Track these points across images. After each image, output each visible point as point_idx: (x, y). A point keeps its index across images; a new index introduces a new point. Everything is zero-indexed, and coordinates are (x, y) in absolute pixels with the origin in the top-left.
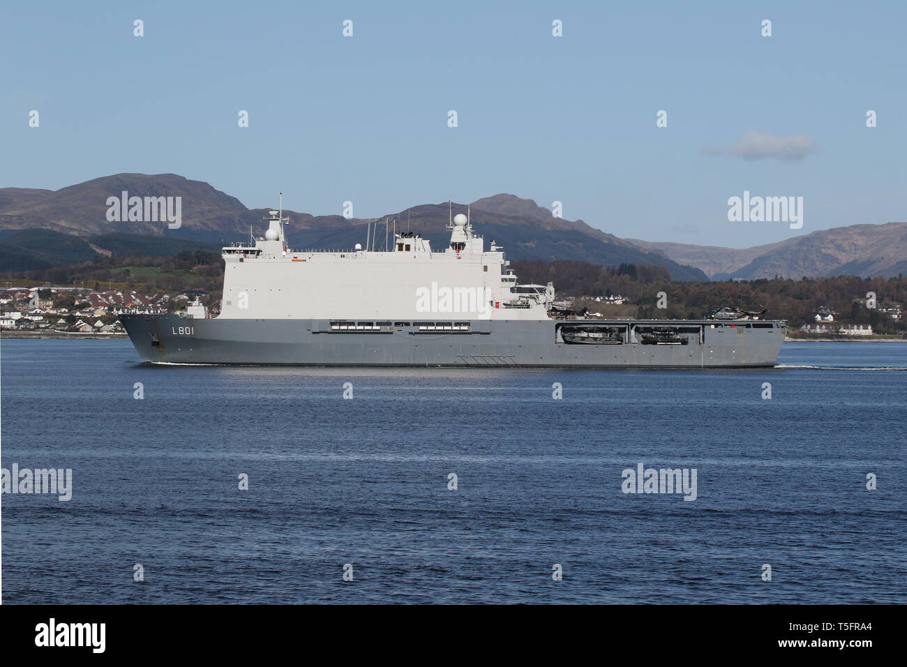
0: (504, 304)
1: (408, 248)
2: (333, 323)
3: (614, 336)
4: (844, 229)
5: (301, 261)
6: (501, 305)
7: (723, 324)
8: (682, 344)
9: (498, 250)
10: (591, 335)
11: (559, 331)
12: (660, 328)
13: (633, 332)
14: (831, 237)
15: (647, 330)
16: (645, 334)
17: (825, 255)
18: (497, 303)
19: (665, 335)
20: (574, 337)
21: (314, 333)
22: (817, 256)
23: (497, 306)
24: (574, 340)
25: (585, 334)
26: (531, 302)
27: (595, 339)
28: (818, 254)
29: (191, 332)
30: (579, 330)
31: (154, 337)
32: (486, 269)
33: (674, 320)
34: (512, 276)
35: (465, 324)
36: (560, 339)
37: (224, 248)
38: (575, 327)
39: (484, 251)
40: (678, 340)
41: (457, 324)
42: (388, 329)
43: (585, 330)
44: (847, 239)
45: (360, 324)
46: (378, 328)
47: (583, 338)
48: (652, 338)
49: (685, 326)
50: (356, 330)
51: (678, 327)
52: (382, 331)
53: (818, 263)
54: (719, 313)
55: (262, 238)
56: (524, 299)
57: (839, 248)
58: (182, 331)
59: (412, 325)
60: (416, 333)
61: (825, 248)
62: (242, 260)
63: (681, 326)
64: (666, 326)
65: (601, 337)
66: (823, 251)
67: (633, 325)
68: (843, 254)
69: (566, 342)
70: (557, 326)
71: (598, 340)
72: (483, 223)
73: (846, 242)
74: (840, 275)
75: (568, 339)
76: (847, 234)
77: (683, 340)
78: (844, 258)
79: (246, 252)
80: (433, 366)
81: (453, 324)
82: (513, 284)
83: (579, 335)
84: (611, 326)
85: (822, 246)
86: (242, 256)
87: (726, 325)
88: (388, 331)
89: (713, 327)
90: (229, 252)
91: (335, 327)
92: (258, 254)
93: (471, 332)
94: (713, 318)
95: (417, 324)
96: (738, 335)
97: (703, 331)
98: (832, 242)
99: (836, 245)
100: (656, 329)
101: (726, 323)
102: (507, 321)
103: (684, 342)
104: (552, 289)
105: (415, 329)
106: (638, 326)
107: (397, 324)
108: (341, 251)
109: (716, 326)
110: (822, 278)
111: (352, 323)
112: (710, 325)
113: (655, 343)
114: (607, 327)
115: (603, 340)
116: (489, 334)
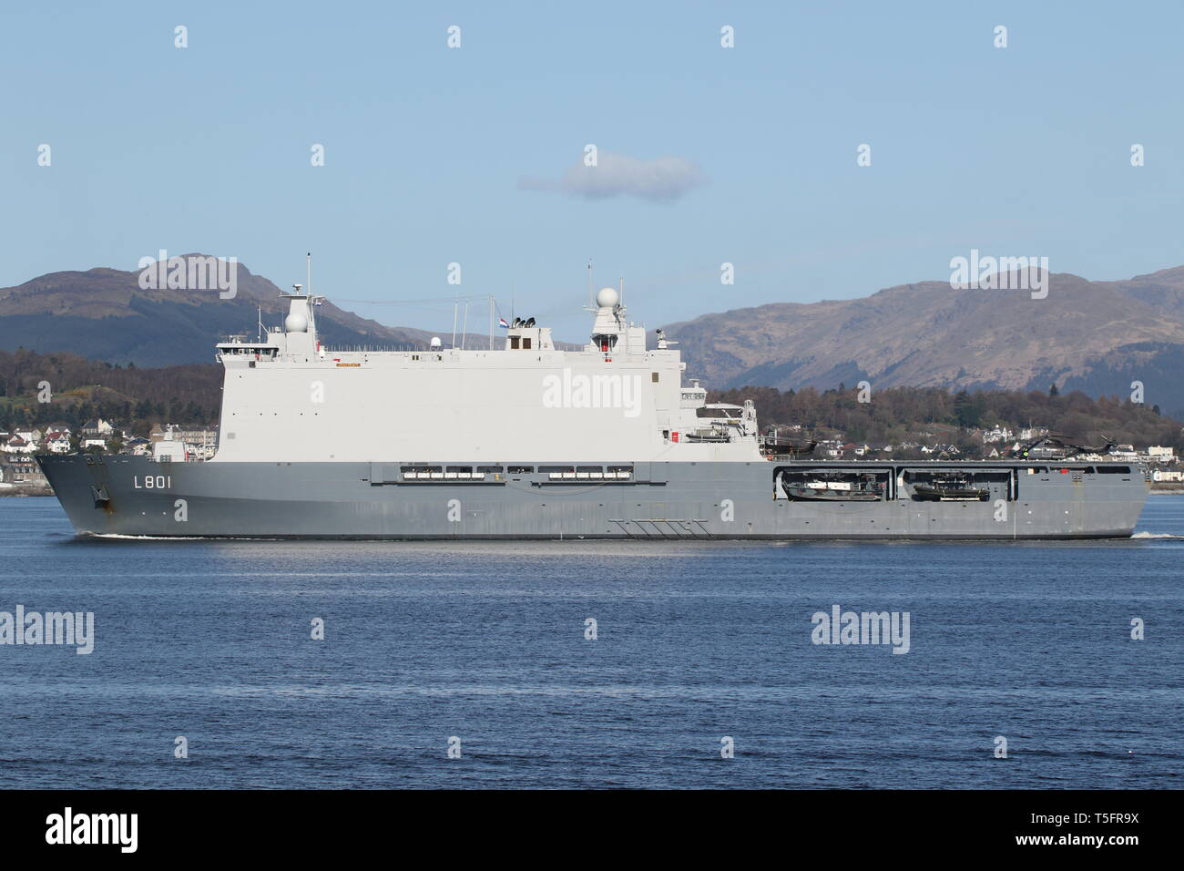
0: (688, 436)
1: (527, 344)
2: (405, 469)
3: (869, 487)
4: (751, 310)
5: (347, 365)
6: (683, 437)
7: (1048, 467)
8: (982, 500)
9: (670, 347)
10: (832, 485)
11: (779, 480)
12: (944, 474)
13: (900, 481)
14: (730, 324)
15: (920, 477)
16: (919, 485)
17: (720, 353)
18: (675, 434)
19: (952, 485)
20: (804, 490)
21: (373, 484)
22: (708, 356)
23: (676, 440)
24: (804, 495)
25: (820, 485)
26: (732, 432)
27: (839, 492)
28: (710, 352)
29: (166, 483)
30: (811, 478)
31: (100, 494)
32: (655, 377)
33: (968, 460)
34: (697, 389)
35: (625, 469)
36: (781, 493)
37: (219, 345)
38: (805, 473)
39: (648, 349)
40: (973, 494)
41: (612, 469)
42: (496, 477)
43: (821, 478)
44: (755, 328)
45: (450, 469)
46: (481, 475)
47: (819, 491)
48: (930, 490)
49: (986, 471)
50: (444, 479)
51: (973, 472)
52: (486, 481)
53: (709, 368)
54: (1035, 449)
55: (277, 329)
56: (719, 428)
57: (744, 342)
58: (150, 482)
59: (536, 469)
60: (543, 484)
61: (719, 342)
62: (252, 365)
63: (979, 471)
64: (954, 471)
65: (849, 489)
66: (717, 346)
67: (900, 469)
68: (750, 352)
69: (791, 498)
70: (777, 471)
71: (843, 493)
72: (160, 302)
73: (753, 333)
74: (744, 386)
75: (794, 493)
76: (756, 319)
77: (983, 493)
78: (751, 359)
79: (257, 351)
80: (569, 538)
81: (605, 469)
82: (701, 404)
83: (812, 485)
84: (864, 471)
85: (716, 338)
86: (252, 357)
87: (1052, 469)
88: (498, 480)
89: (1031, 471)
90: (226, 350)
91: (409, 475)
92: (275, 355)
93: (634, 481)
94: (1026, 458)
95: (545, 468)
96: (1075, 485)
97: (1016, 478)
98: (731, 332)
99: (739, 338)
100: (938, 476)
101: (1053, 466)
102: (693, 464)
103: (984, 497)
104: (753, 411)
105: (542, 477)
106: (908, 470)
107: (513, 469)
108: (413, 350)
109: (1037, 470)
110: (715, 391)
111: (437, 469)
112: (1026, 468)
113: (936, 499)
114: (857, 472)
115: (852, 494)
116: (664, 484)
